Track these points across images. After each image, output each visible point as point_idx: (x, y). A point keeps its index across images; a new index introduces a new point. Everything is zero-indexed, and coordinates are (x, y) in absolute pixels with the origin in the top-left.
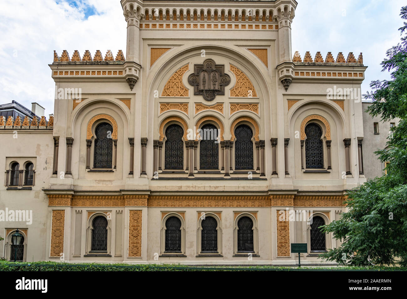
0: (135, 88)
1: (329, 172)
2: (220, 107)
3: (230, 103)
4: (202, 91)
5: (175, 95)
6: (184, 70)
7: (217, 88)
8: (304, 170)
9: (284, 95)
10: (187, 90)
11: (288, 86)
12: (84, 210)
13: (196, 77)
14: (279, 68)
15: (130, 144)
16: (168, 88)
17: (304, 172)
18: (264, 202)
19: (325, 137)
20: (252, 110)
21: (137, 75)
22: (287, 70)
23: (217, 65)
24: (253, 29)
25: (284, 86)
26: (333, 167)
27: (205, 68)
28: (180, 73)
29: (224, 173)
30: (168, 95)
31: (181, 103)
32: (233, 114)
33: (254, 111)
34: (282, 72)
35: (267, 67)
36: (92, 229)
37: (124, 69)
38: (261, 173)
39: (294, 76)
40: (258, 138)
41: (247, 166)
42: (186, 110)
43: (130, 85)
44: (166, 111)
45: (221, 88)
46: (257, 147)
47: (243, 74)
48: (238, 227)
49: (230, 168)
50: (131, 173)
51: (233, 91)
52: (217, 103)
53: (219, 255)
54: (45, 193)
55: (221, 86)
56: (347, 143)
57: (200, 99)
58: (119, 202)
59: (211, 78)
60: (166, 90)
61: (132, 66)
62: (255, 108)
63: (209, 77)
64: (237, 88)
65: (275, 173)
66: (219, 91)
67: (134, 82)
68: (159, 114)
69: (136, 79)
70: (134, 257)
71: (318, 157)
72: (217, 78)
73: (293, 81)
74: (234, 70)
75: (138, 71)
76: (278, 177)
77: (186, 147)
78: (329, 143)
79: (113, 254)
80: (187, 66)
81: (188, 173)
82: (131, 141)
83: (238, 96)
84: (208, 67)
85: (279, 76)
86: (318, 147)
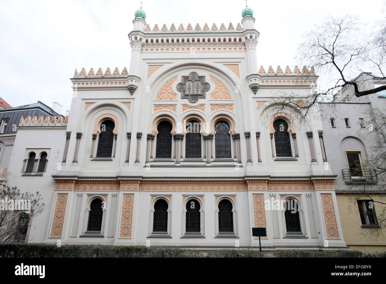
0: (134, 94)
1: (297, 160)
2: (202, 107)
3: (210, 104)
4: (188, 95)
5: (166, 98)
6: (174, 80)
7: (199, 93)
8: (275, 158)
9: (253, 98)
10: (176, 95)
11: (256, 91)
12: (85, 194)
13: (183, 85)
14: (249, 78)
15: (128, 137)
16: (161, 93)
17: (275, 160)
18: (241, 187)
19: (290, 130)
20: (228, 109)
21: (137, 85)
22: (255, 80)
23: (200, 76)
24: (227, 51)
25: (253, 91)
26: (300, 155)
27: (190, 79)
28: (170, 83)
29: (206, 161)
30: (161, 99)
31: (171, 105)
32: (213, 113)
33: (230, 110)
34: (251, 81)
35: (239, 77)
36: (90, 210)
37: (127, 81)
38: (237, 161)
39: (260, 83)
40: (234, 131)
41: (226, 155)
42: (174, 110)
43: (131, 92)
44: (159, 111)
45: (203, 93)
46: (234, 139)
47: (220, 82)
48: (219, 209)
49: (211, 156)
50: (127, 161)
51: (212, 95)
52: (200, 104)
53: (202, 236)
54: (53, 179)
55: (203, 91)
56: (310, 135)
57: (186, 101)
58: (115, 187)
59: (195, 85)
60: (159, 95)
61: (133, 79)
62: (230, 108)
63: (193, 85)
64: (216, 93)
65: (250, 161)
66: (201, 95)
67: (134, 90)
68: (153, 114)
69: (136, 88)
70: (124, 237)
71: (286, 147)
72: (200, 86)
73: (260, 87)
74: (213, 79)
75: (138, 82)
76: (252, 165)
77: (174, 139)
78: (294, 135)
79: (106, 235)
80: (176, 77)
81: (175, 161)
82: (129, 135)
83: (217, 99)
84: (192, 78)
85: (249, 84)
86: (286, 138)
